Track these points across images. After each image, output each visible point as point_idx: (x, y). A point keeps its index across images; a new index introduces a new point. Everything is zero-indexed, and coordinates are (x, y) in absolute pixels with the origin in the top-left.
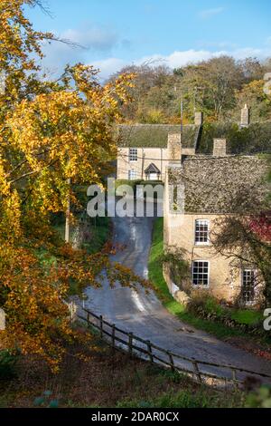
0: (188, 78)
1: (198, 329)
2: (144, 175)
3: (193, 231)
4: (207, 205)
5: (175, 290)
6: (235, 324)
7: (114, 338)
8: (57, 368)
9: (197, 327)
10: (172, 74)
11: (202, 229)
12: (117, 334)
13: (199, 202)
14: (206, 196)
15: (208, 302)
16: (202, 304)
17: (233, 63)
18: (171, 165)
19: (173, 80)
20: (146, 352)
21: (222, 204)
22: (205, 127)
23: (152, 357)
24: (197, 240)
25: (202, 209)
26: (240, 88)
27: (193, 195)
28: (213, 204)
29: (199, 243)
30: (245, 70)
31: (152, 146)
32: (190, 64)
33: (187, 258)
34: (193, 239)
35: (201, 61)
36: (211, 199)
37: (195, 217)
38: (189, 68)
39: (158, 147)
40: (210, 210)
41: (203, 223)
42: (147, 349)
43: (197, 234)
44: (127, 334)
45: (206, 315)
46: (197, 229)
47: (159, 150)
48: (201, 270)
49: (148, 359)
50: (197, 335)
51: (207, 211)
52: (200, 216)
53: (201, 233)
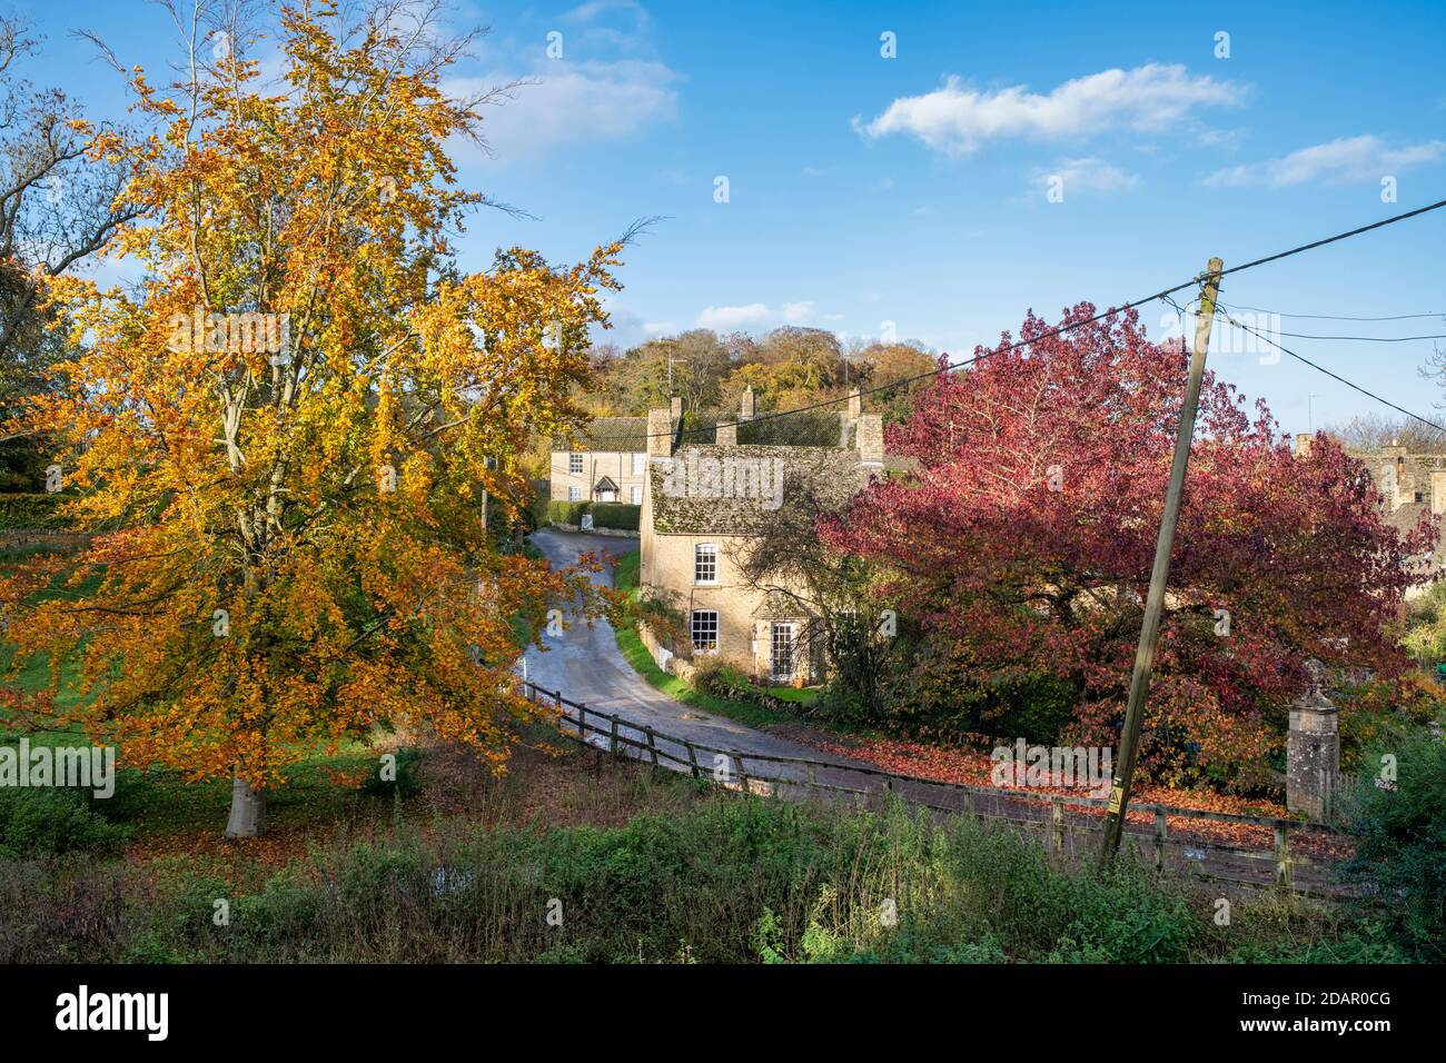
0: (648, 360)
1: (714, 714)
2: (594, 494)
3: (692, 563)
4: (714, 522)
5: (665, 658)
6: (779, 702)
7: (582, 726)
8: (502, 768)
9: (711, 710)
10: (624, 356)
11: (706, 559)
12: (589, 719)
13: (701, 516)
14: (712, 506)
15: (723, 671)
16: (715, 674)
17: (715, 340)
18: (653, 459)
19: (625, 364)
20: (643, 746)
21: (738, 519)
22: (689, 420)
23: (655, 753)
24: (698, 577)
25: (707, 528)
26: (727, 376)
27: (692, 505)
28: (724, 519)
29: (702, 582)
30: (731, 351)
31: (607, 450)
32: (651, 340)
33: (682, 606)
34: (694, 576)
35: (667, 337)
36: (721, 512)
37: (696, 540)
38: (651, 345)
39: (615, 450)
40: (719, 529)
41: (708, 551)
42: (646, 742)
43: (698, 568)
44: (607, 717)
45: (727, 692)
46: (699, 559)
47: (615, 456)
48: (705, 626)
49: (649, 759)
50: (714, 722)
51: (714, 531)
52: (703, 539)
53: (706, 567)
